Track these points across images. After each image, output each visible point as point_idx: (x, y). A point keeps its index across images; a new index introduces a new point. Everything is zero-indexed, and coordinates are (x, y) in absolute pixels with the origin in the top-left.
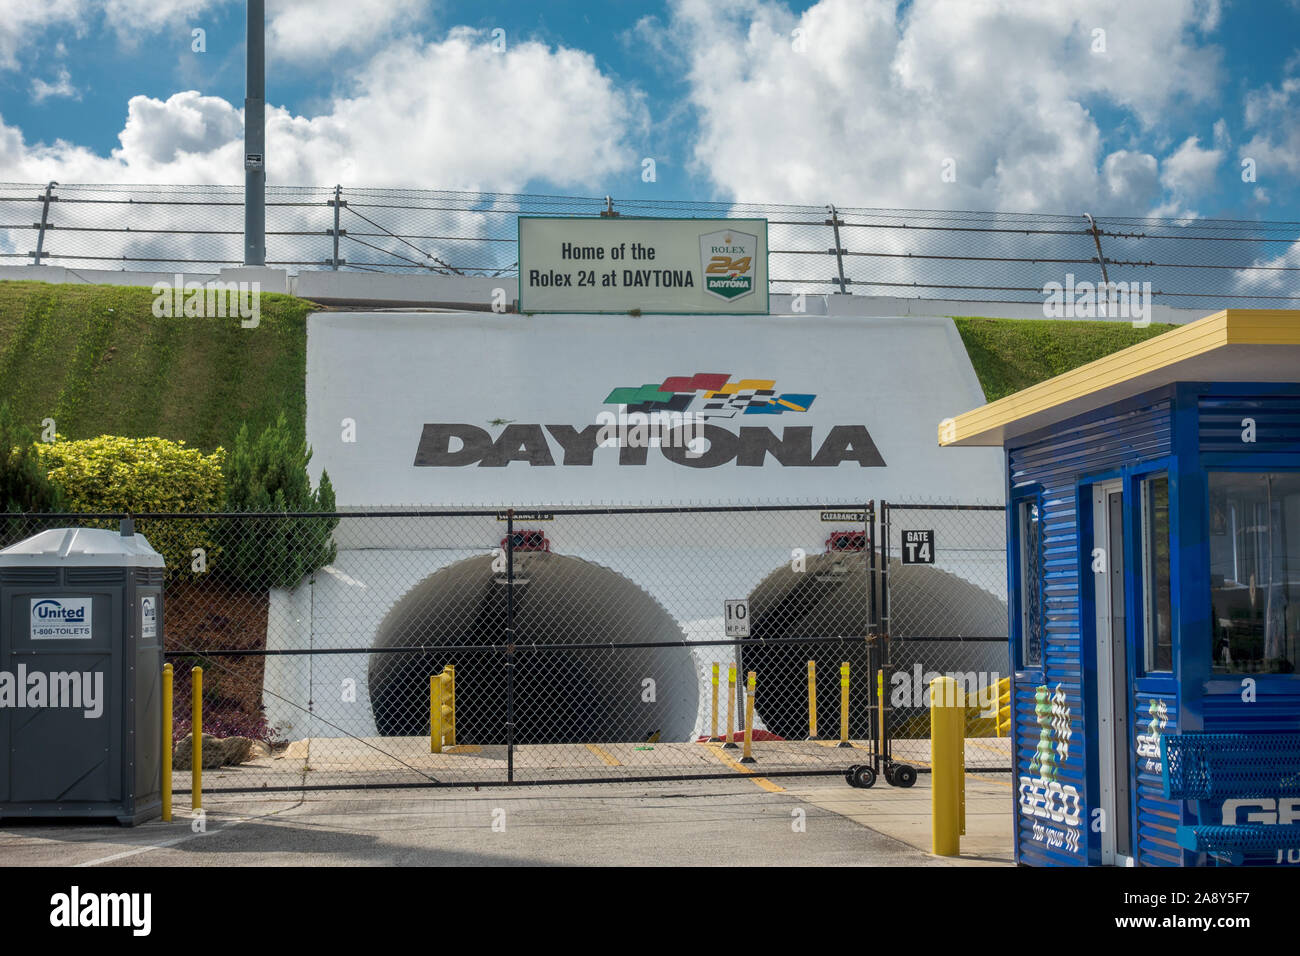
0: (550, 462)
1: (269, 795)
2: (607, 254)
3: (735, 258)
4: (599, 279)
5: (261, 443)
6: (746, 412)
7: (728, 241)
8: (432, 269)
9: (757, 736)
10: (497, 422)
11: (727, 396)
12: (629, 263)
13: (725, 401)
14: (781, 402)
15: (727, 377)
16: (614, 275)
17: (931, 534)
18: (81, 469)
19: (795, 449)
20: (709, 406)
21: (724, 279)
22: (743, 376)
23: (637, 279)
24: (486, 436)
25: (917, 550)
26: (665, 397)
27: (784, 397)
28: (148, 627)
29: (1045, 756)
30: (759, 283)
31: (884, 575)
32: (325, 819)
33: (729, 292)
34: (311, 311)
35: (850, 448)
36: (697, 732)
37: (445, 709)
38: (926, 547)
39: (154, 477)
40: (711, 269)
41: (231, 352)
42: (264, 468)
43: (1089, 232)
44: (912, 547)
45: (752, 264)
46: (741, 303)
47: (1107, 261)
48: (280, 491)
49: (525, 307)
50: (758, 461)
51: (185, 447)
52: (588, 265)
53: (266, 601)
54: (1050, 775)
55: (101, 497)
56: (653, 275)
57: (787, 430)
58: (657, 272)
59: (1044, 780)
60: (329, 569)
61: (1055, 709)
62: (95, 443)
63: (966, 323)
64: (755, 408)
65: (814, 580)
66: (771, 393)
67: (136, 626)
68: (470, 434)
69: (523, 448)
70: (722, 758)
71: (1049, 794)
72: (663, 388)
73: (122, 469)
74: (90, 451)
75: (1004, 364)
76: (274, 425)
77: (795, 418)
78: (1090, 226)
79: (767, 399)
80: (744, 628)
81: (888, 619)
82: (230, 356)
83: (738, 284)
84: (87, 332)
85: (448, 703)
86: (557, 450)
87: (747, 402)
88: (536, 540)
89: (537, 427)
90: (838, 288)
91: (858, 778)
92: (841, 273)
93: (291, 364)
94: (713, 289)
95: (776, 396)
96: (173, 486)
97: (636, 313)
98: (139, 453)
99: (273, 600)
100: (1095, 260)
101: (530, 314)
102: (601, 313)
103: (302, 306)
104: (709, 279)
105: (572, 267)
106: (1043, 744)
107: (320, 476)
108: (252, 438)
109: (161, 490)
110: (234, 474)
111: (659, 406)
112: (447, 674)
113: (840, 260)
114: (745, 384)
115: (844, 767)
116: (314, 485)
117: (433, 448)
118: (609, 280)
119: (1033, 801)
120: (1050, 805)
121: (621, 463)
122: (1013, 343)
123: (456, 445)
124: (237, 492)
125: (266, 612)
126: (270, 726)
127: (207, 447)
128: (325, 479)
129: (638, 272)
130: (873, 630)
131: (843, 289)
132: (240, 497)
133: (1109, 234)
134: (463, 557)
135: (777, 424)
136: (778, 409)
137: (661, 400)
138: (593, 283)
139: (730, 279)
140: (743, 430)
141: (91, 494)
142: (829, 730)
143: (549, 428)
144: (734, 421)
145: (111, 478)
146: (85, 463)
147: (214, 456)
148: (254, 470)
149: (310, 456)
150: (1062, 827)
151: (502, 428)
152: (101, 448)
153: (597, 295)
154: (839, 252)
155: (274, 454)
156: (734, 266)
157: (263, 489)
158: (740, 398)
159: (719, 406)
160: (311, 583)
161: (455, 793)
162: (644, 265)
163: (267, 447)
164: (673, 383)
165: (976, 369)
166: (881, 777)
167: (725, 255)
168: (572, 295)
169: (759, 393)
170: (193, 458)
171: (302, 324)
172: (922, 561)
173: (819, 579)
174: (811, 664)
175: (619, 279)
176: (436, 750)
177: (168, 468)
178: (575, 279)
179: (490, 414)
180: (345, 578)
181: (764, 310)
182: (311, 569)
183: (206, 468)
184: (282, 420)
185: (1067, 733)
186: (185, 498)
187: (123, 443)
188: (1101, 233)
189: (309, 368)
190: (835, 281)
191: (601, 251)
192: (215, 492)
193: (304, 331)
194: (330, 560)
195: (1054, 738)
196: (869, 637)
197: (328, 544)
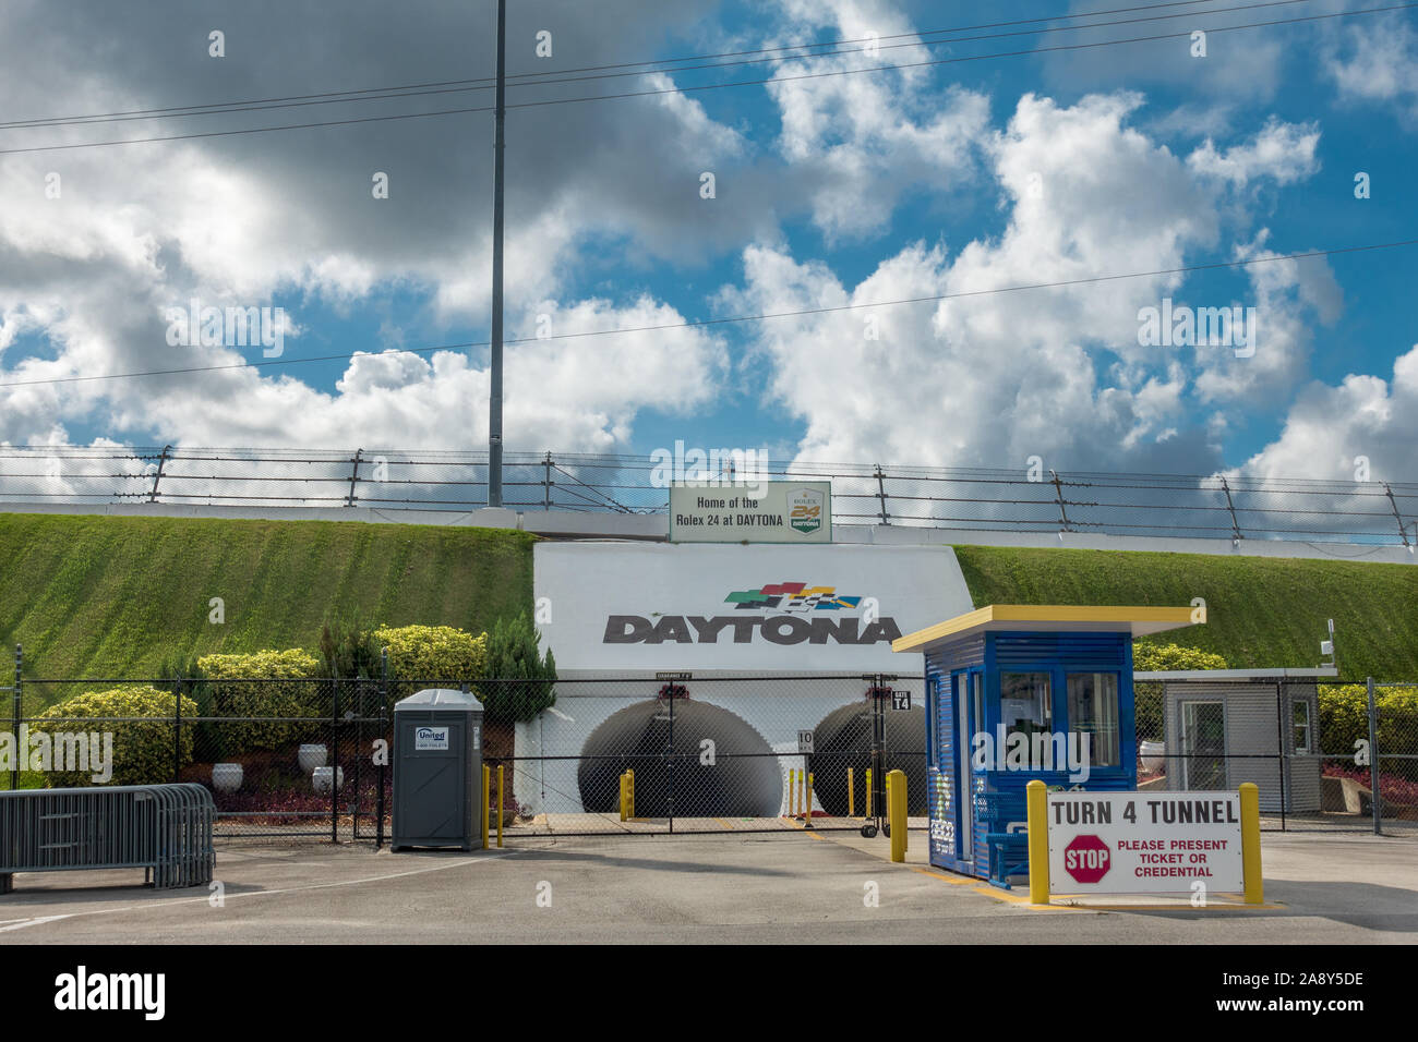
0: (689, 640)
1: (536, 839)
2: (727, 504)
3: (809, 507)
4: (721, 520)
5: (511, 631)
6: (816, 608)
7: (805, 496)
8: (610, 508)
9: (815, 814)
10: (656, 614)
11: (804, 598)
12: (741, 510)
13: (802, 601)
14: (838, 601)
15: (805, 584)
16: (731, 518)
17: (909, 693)
18: (401, 647)
19: (847, 633)
20: (792, 604)
21: (802, 520)
22: (814, 584)
23: (746, 520)
24: (647, 623)
25: (901, 703)
26: (764, 598)
27: (841, 598)
28: (476, 744)
29: (940, 808)
30: (825, 524)
31: (882, 717)
32: (572, 849)
33: (806, 529)
34: (536, 541)
35: (883, 632)
36: (782, 812)
37: (629, 795)
38: (906, 700)
39: (445, 652)
40: (794, 514)
41: (485, 569)
42: (511, 646)
43: (1053, 483)
44: (898, 700)
45: (820, 511)
46: (812, 536)
47: (1065, 502)
48: (522, 661)
49: (673, 539)
50: (823, 640)
51: (462, 633)
52: (713, 511)
53: (513, 729)
54: (943, 818)
55: (413, 664)
56: (756, 518)
57: (842, 620)
58: (759, 516)
59: (940, 820)
60: (551, 709)
61: (945, 785)
62: (406, 630)
63: (961, 549)
64: (822, 605)
65: (859, 719)
66: (832, 595)
67: (472, 744)
68: (640, 623)
69: (672, 632)
70: (794, 824)
71: (942, 827)
72: (763, 592)
73: (426, 647)
74: (405, 635)
75: (985, 577)
76: (518, 618)
77: (848, 612)
78: (1053, 479)
79: (830, 599)
80: (810, 748)
81: (885, 741)
82: (485, 572)
83: (812, 524)
84: (395, 556)
85: (630, 792)
86: (694, 633)
87: (817, 602)
88: (682, 692)
89: (681, 618)
90: (881, 520)
91: (867, 833)
92: (884, 511)
93: (524, 576)
94: (797, 527)
95: (836, 597)
96: (456, 657)
97: (745, 543)
98: (436, 636)
99: (516, 729)
100: (1057, 502)
101: (677, 543)
102: (722, 542)
103: (530, 538)
104: (793, 521)
105: (704, 513)
106: (940, 803)
107: (546, 651)
108: (505, 626)
109: (449, 661)
110: (493, 649)
111: (759, 604)
112: (629, 775)
113: (883, 502)
114: (817, 589)
115: (859, 827)
116: (542, 656)
117: (615, 631)
118: (727, 521)
119: (936, 832)
120: (943, 833)
121: (735, 641)
122: (991, 563)
123: (629, 629)
124: (495, 661)
125: (513, 736)
126: (520, 806)
127: (475, 632)
128: (549, 652)
129: (747, 517)
130: (875, 748)
131: (885, 521)
132: (497, 663)
133: (1067, 484)
134: (636, 702)
135: (835, 616)
136: (836, 606)
137: (760, 600)
138: (718, 523)
139: (807, 520)
140: (814, 620)
141: (406, 663)
142: (860, 812)
143: (689, 618)
144: (808, 614)
145: (419, 652)
146: (403, 643)
147: (480, 638)
148: (506, 646)
149: (539, 638)
150: (947, 843)
151: (659, 619)
152: (412, 633)
153: (720, 531)
154: (882, 496)
155: (517, 637)
156: (809, 513)
157: (512, 659)
158: (813, 599)
159: (799, 604)
160: (541, 718)
161: (640, 838)
162: (751, 511)
163: (514, 632)
164: (769, 589)
165: (966, 580)
166: (880, 832)
167: (803, 505)
168: (704, 531)
169: (824, 595)
170: (467, 640)
171: (531, 549)
172: (904, 708)
173: (862, 718)
174: (850, 770)
175: (734, 520)
176: (623, 820)
177: (454, 646)
178: (706, 521)
179: (652, 608)
180: (563, 716)
181: (829, 540)
182: (541, 710)
183: (476, 646)
184: (523, 615)
185: (948, 797)
186: (463, 665)
187: (425, 630)
188: (1061, 483)
189: (535, 579)
190: (880, 516)
191: (723, 502)
192: (481, 661)
193: (532, 554)
194: (552, 704)
195: (944, 800)
196: (874, 752)
197: (551, 694)
